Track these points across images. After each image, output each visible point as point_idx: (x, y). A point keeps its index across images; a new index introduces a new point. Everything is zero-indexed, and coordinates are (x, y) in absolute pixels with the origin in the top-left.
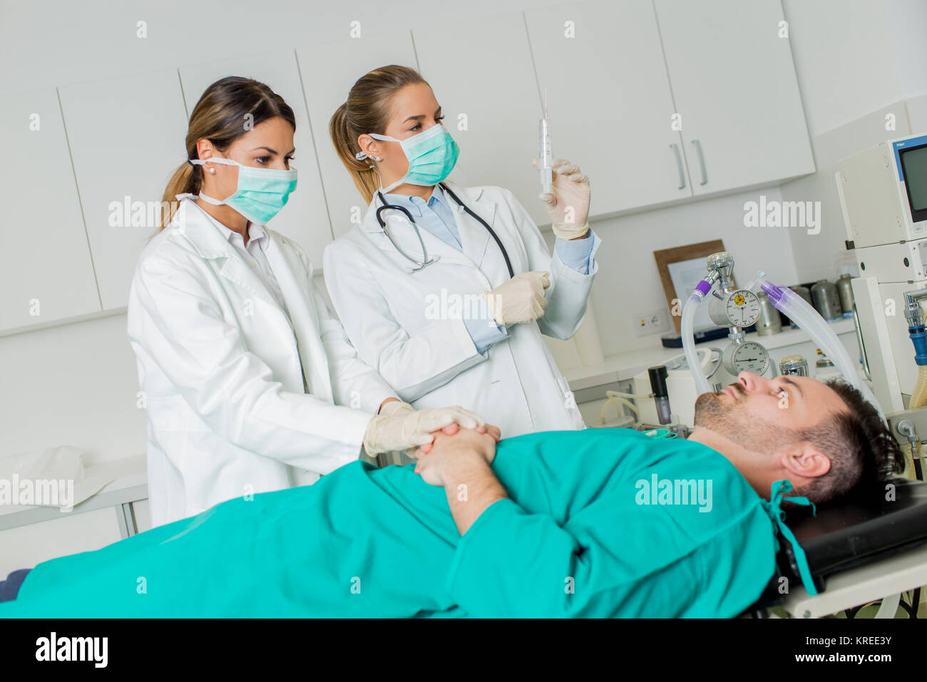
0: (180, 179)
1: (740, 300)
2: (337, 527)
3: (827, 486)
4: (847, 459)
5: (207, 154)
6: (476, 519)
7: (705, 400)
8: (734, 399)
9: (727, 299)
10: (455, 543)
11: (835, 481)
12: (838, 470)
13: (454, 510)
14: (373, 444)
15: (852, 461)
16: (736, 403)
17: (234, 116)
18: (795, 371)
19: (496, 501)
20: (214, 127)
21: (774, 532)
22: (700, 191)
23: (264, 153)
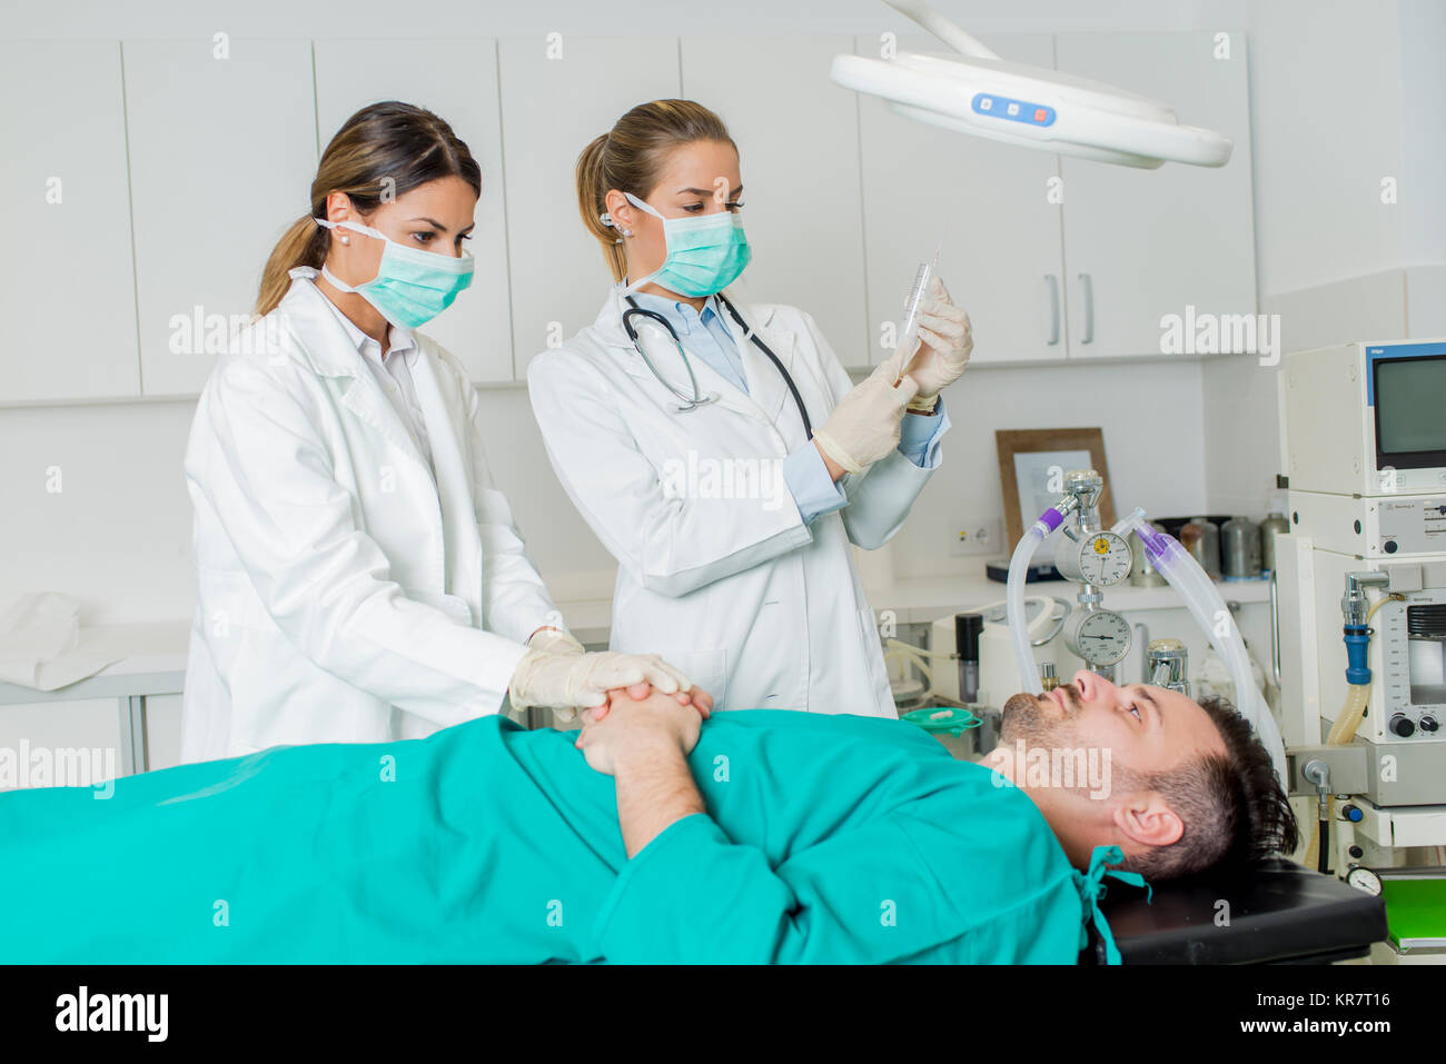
0: (295, 241)
1: (1102, 547)
2: (448, 815)
3: (1173, 860)
4: (1210, 825)
5: (341, 214)
6: (655, 836)
7: (1019, 705)
8: (1061, 710)
9: (1083, 542)
10: (616, 867)
11: (1186, 855)
12: (1194, 838)
13: (623, 817)
14: (522, 694)
15: (1216, 828)
16: (1063, 718)
17: (390, 164)
18: (1167, 663)
19: (686, 816)
20: (358, 176)
21: (1083, 921)
22: (1078, 352)
23: (427, 227)
